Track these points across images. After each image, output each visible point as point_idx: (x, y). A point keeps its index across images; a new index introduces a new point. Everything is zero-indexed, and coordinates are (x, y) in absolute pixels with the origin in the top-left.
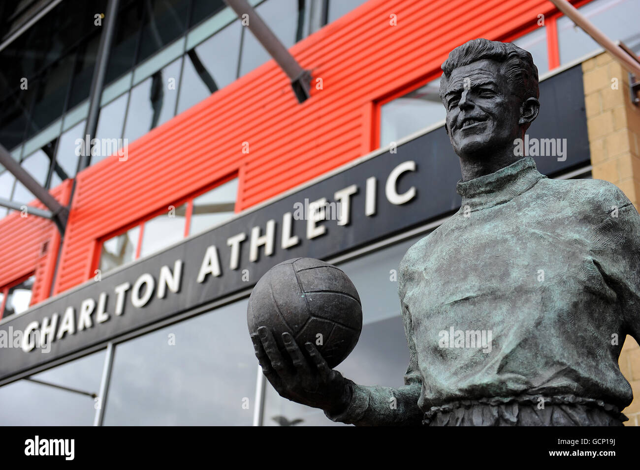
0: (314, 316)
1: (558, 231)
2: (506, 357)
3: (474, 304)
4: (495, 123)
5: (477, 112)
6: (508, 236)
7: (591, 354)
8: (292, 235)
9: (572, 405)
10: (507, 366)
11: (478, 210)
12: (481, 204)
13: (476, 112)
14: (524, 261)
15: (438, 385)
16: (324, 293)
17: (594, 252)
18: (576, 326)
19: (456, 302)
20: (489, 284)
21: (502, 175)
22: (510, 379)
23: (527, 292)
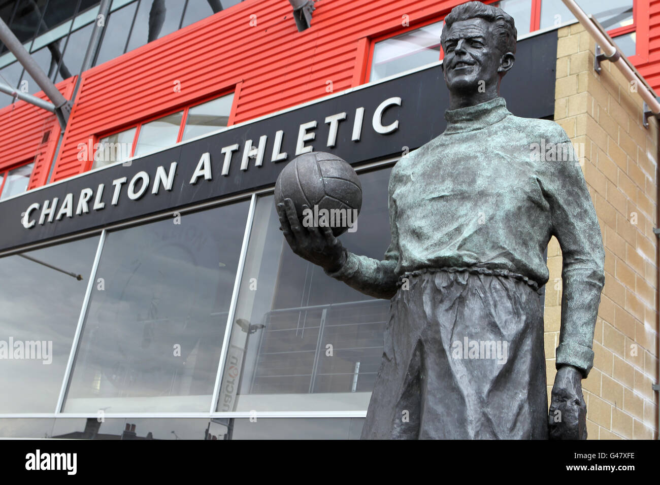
0: (328, 195)
1: (516, 155)
2: (465, 239)
3: (447, 201)
4: (480, 68)
5: (467, 58)
6: (478, 154)
7: (525, 244)
9: (506, 277)
10: (465, 246)
11: (458, 133)
12: (462, 128)
14: (487, 173)
15: (412, 256)
16: (337, 179)
17: (538, 172)
18: (518, 223)
19: (433, 199)
20: (459, 187)
21: (480, 108)
22: (465, 254)
23: (487, 195)
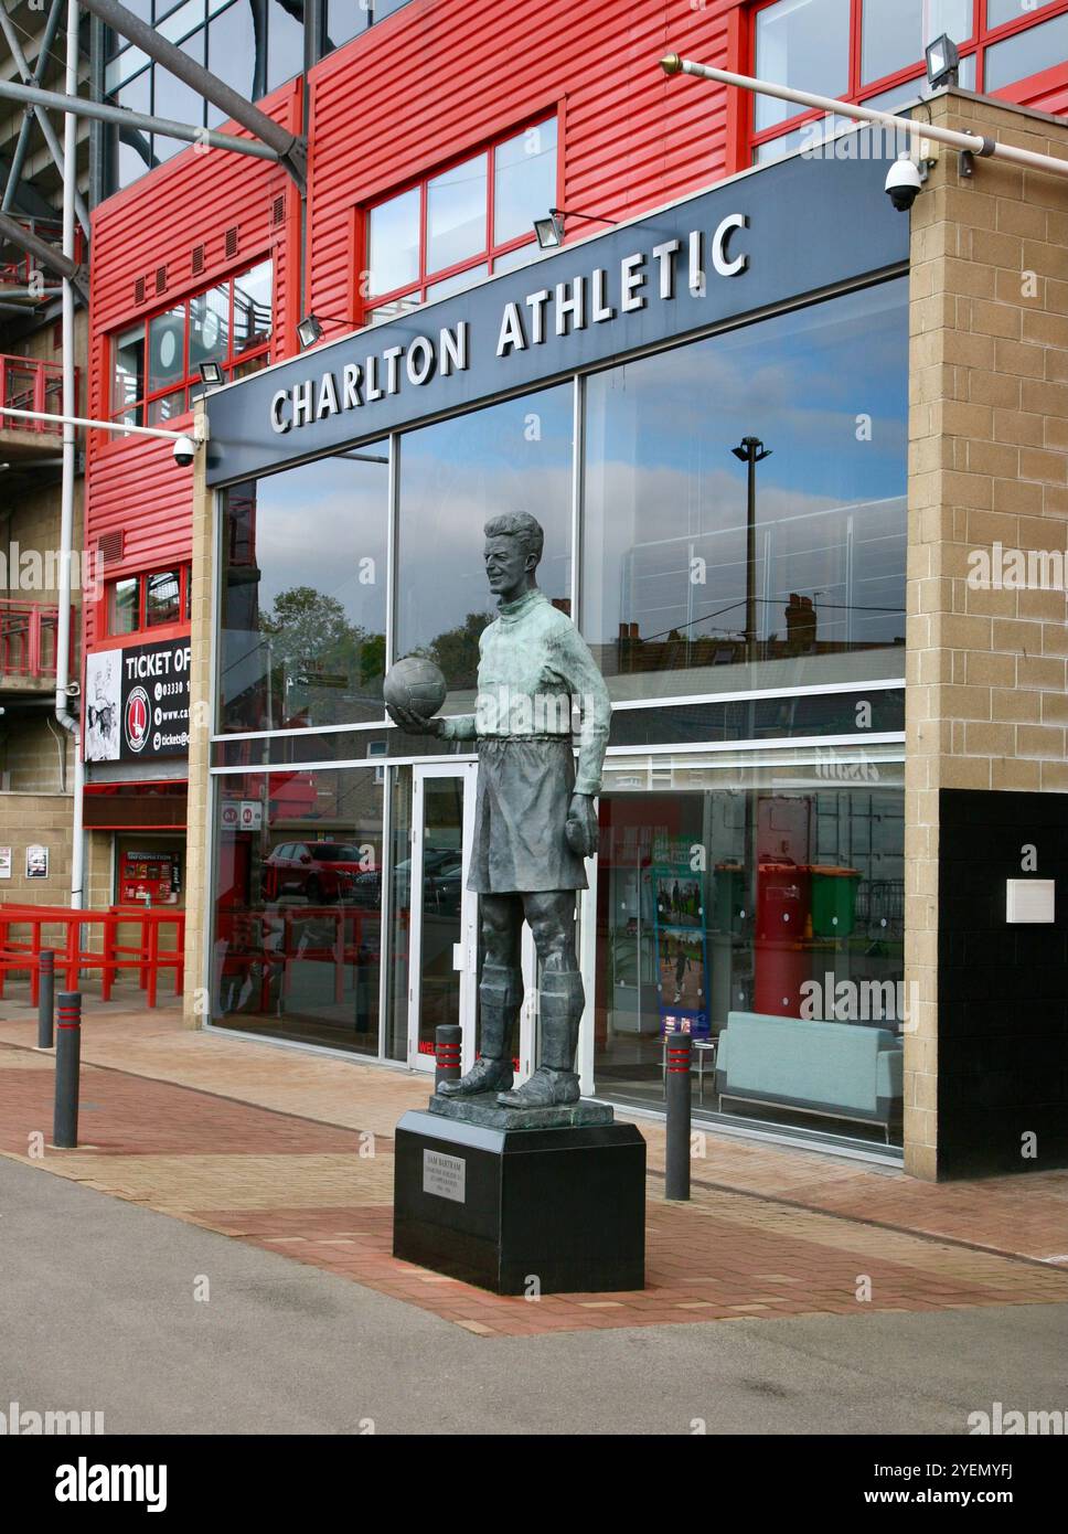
1: (534, 647)
3: (495, 686)
4: (507, 577)
8: (604, 306)
12: (506, 620)
13: (497, 571)
14: (514, 665)
17: (547, 660)
19: (489, 683)
20: (500, 676)
